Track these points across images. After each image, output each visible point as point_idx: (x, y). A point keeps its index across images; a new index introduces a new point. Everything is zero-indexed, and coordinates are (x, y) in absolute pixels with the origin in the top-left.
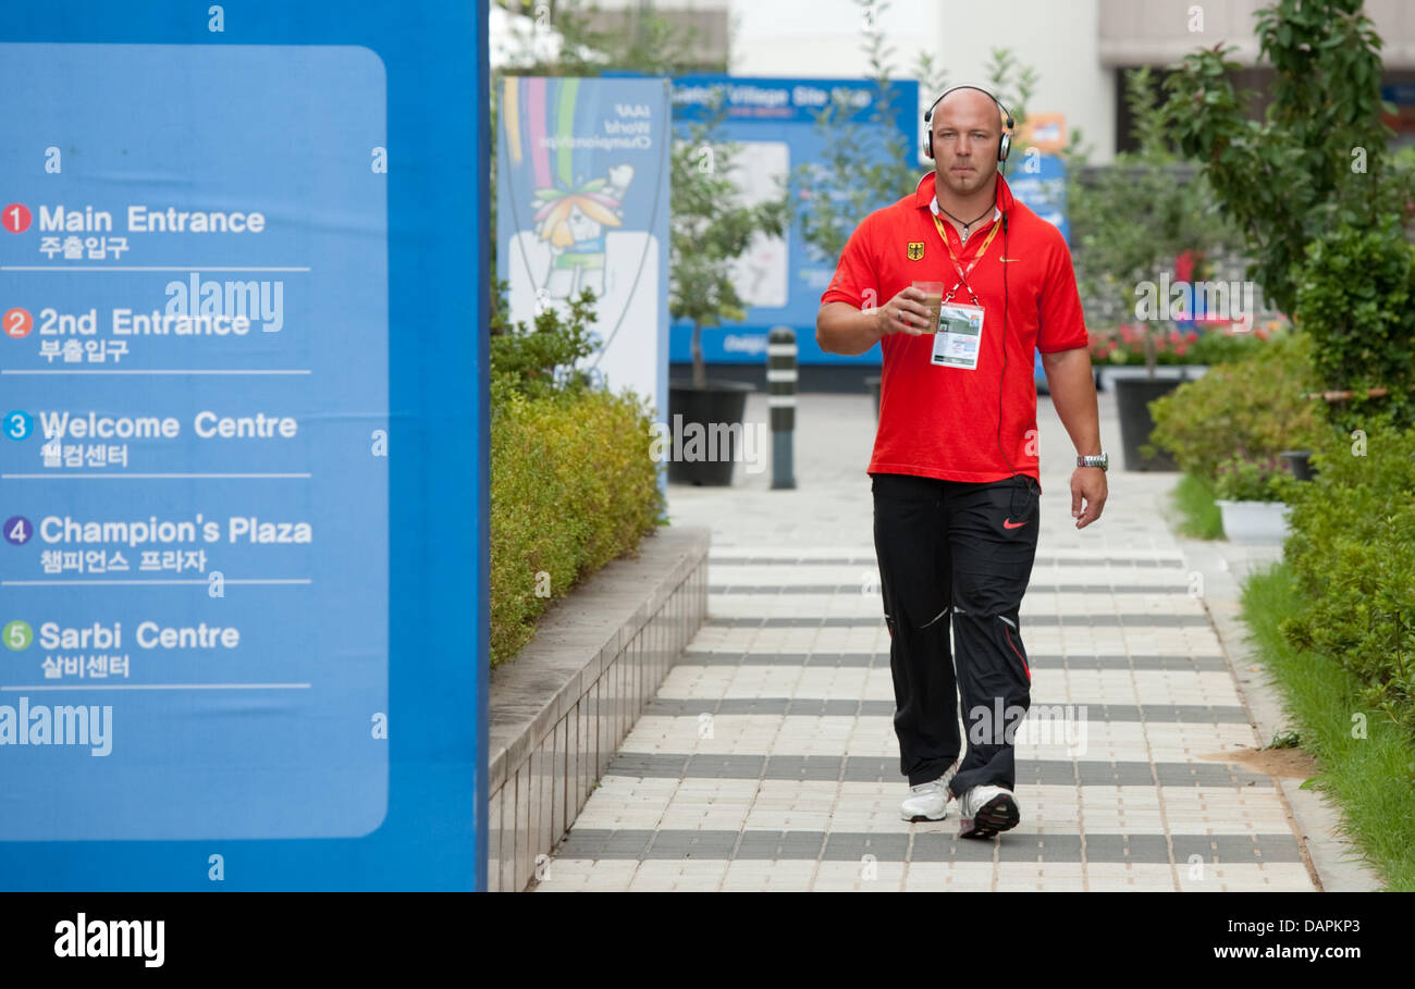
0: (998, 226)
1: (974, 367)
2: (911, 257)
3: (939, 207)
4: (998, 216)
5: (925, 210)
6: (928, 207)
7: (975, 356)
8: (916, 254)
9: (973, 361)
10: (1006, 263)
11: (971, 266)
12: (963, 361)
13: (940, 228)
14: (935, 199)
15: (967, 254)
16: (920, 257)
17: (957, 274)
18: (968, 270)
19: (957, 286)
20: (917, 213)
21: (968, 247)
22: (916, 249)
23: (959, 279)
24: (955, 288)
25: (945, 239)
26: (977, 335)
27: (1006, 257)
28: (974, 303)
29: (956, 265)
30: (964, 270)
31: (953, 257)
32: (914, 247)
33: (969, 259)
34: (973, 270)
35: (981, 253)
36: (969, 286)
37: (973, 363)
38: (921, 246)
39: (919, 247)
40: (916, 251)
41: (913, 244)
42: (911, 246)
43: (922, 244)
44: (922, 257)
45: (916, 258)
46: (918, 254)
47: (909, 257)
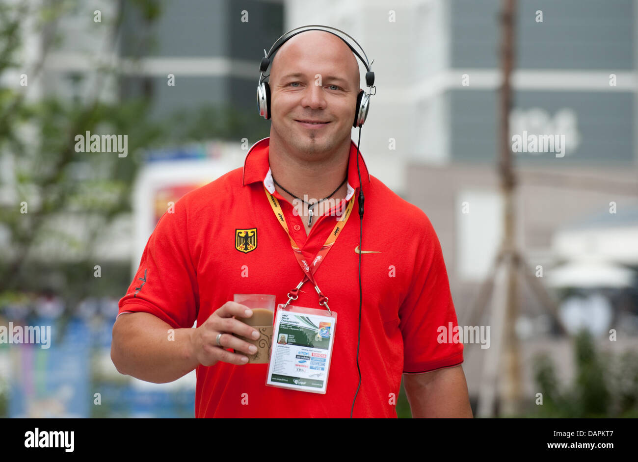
1: (323, 390)
2: (241, 248)
3: (275, 183)
4: (351, 192)
5: (257, 187)
6: (261, 184)
7: (324, 376)
8: (246, 244)
9: (321, 382)
10: (362, 255)
11: (319, 258)
12: (309, 382)
13: (277, 210)
14: (269, 173)
15: (313, 243)
16: (251, 247)
17: (301, 270)
18: (315, 263)
19: (301, 284)
20: (246, 192)
21: (313, 235)
22: (247, 236)
23: (303, 275)
24: (299, 287)
25: (284, 224)
26: (327, 349)
27: (361, 249)
28: (324, 308)
29: (298, 256)
30: (310, 263)
31: (295, 247)
32: (243, 235)
33: (315, 251)
34: (323, 262)
35: (331, 241)
36: (316, 284)
37: (321, 385)
38: (253, 234)
39: (250, 234)
40: (246, 241)
41: (243, 231)
42: (240, 235)
43: (254, 232)
44: (254, 247)
45: (246, 249)
46: (249, 244)
47: (238, 248)
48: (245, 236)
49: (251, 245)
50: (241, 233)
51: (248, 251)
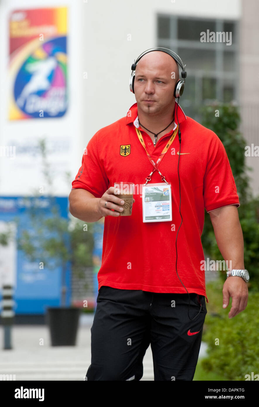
0: (175, 134)
1: (170, 219)
2: (123, 154)
3: (140, 123)
4: (176, 126)
5: (131, 125)
6: (133, 123)
7: (170, 213)
8: (125, 152)
9: (169, 216)
10: (180, 156)
11: (159, 160)
12: (163, 217)
13: (140, 137)
14: (137, 119)
15: (157, 151)
16: (128, 154)
17: (151, 164)
18: (157, 162)
19: (152, 173)
20: (127, 128)
21: (157, 147)
22: (126, 149)
23: (152, 168)
24: (151, 175)
25: (143, 144)
26: (169, 200)
27: (180, 153)
28: (164, 182)
29: (150, 159)
30: (155, 162)
31: (148, 155)
32: (124, 148)
33: (158, 155)
34: (160, 163)
35: (165, 151)
36: (159, 171)
37: (169, 217)
38: (128, 147)
39: (127, 148)
40: (125, 151)
41: (124, 146)
42: (122, 148)
43: (129, 146)
44: (129, 154)
45: (125, 154)
46: (126, 152)
47: (121, 154)
48: (125, 148)
49: (127, 153)
50: (123, 147)
51: (126, 155)
